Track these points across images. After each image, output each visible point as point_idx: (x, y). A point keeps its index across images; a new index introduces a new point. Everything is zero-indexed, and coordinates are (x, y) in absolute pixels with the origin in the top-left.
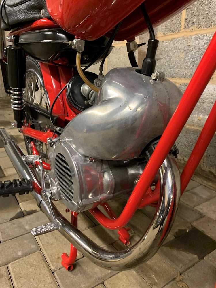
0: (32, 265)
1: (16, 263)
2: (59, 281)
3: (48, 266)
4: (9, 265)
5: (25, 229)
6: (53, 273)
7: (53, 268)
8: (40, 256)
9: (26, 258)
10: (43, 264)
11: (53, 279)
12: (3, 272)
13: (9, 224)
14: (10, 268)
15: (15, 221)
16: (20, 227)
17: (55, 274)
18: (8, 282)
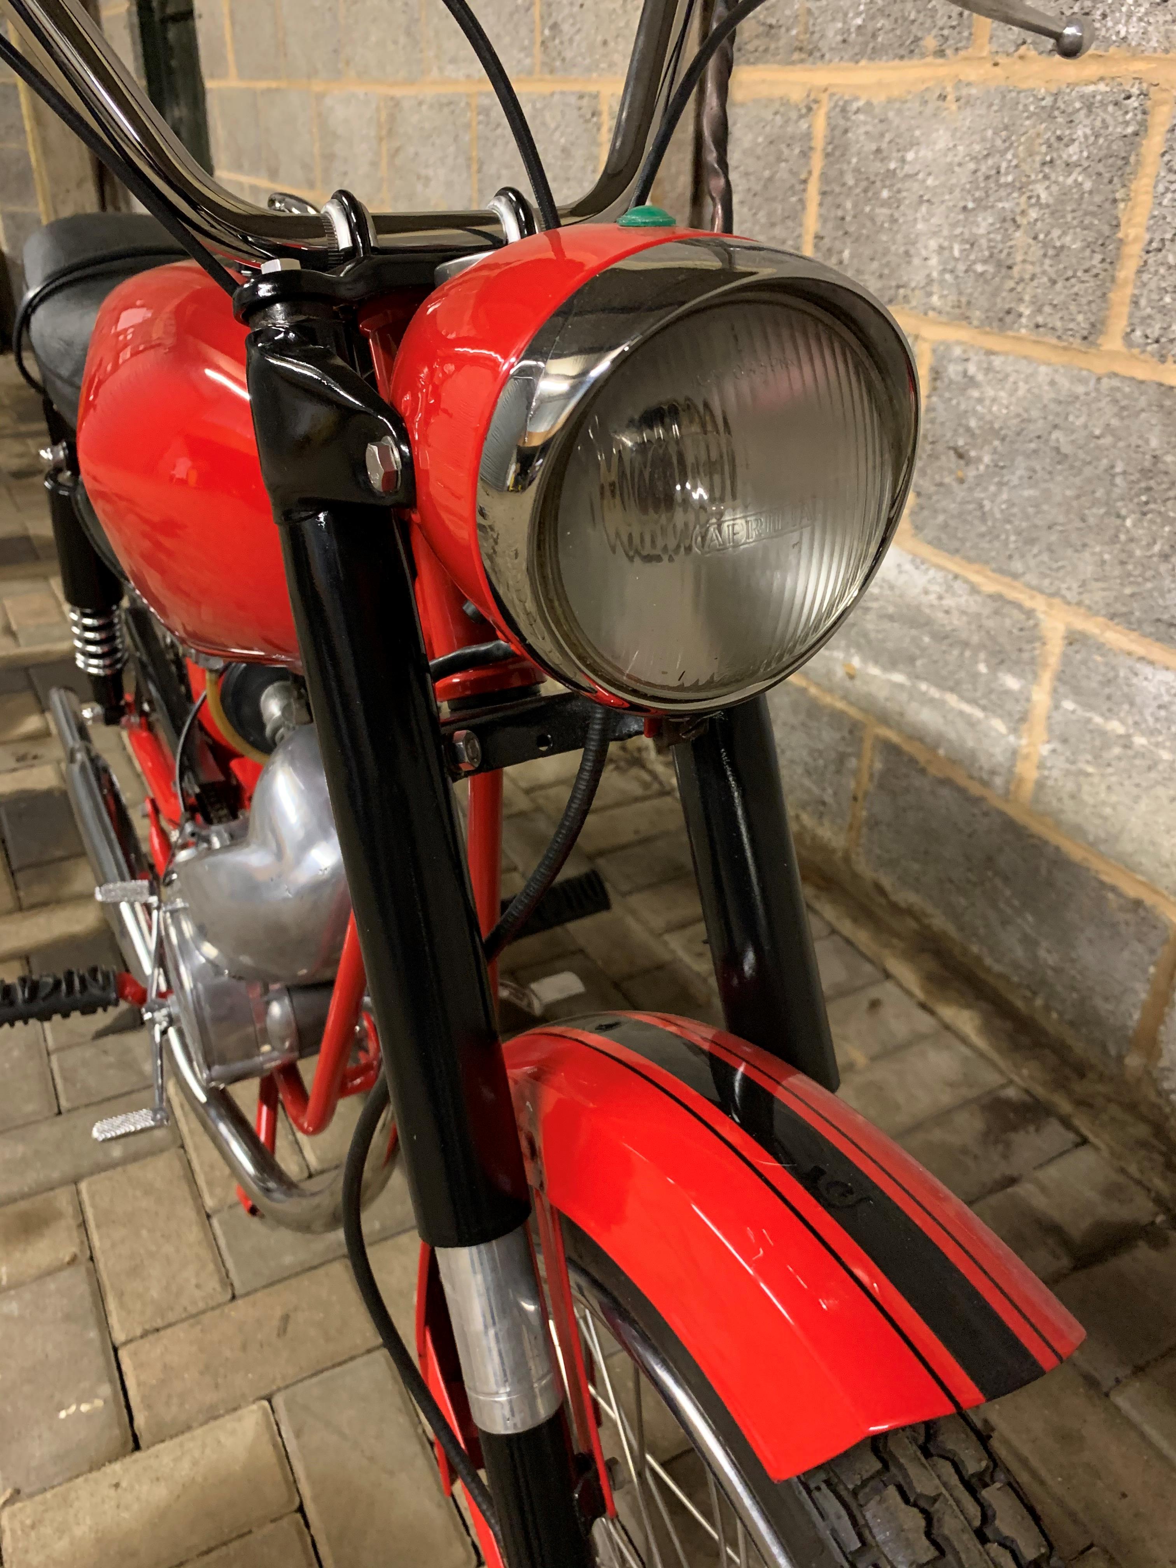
0: (148, 1191)
1: (102, 1182)
2: (222, 1242)
3: (197, 1195)
4: (83, 1186)
5: (141, 1073)
6: (208, 1216)
7: (210, 1202)
8: (177, 1165)
9: (133, 1169)
10: (183, 1191)
11: (206, 1235)
12: (64, 1203)
13: (89, 1052)
14: (85, 1196)
15: (111, 1041)
16: (127, 1064)
17: (215, 1222)
18: (75, 1234)
